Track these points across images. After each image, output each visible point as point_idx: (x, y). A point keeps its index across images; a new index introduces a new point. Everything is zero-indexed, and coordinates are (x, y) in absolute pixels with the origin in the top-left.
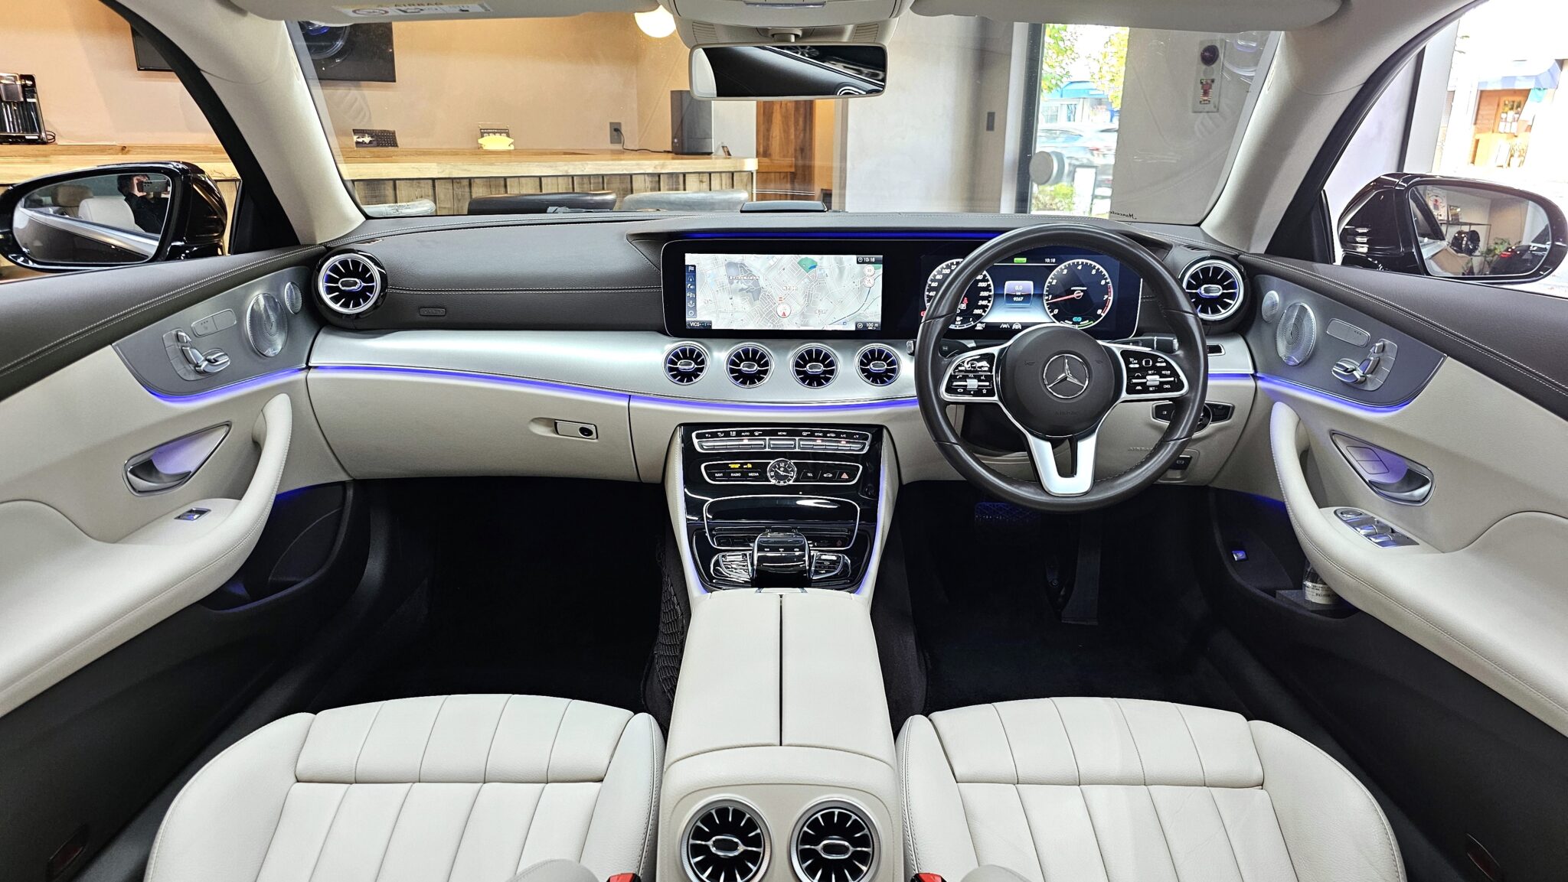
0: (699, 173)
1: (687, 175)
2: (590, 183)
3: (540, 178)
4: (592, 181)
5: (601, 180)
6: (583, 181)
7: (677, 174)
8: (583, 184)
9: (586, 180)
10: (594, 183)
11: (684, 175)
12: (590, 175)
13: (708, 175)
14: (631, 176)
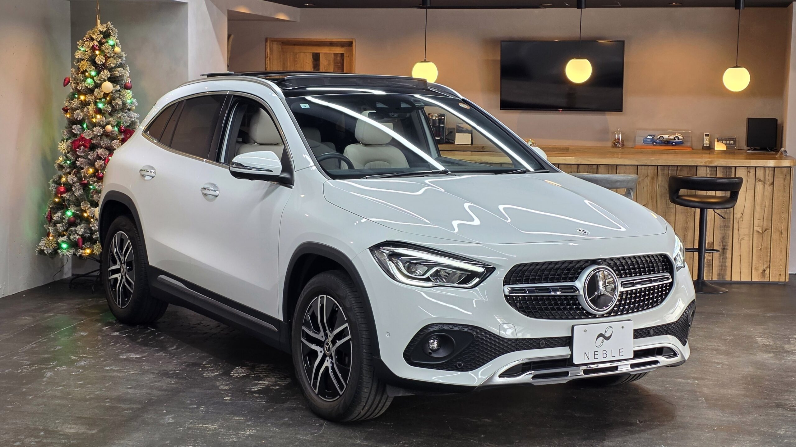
0: (747, 167)
1: (737, 168)
2: (669, 170)
3: (638, 165)
4: (670, 169)
5: (676, 168)
6: (664, 168)
7: (730, 167)
8: (664, 170)
9: (666, 168)
10: (671, 170)
11: (736, 167)
12: (669, 166)
13: (755, 168)
14: (697, 166)
